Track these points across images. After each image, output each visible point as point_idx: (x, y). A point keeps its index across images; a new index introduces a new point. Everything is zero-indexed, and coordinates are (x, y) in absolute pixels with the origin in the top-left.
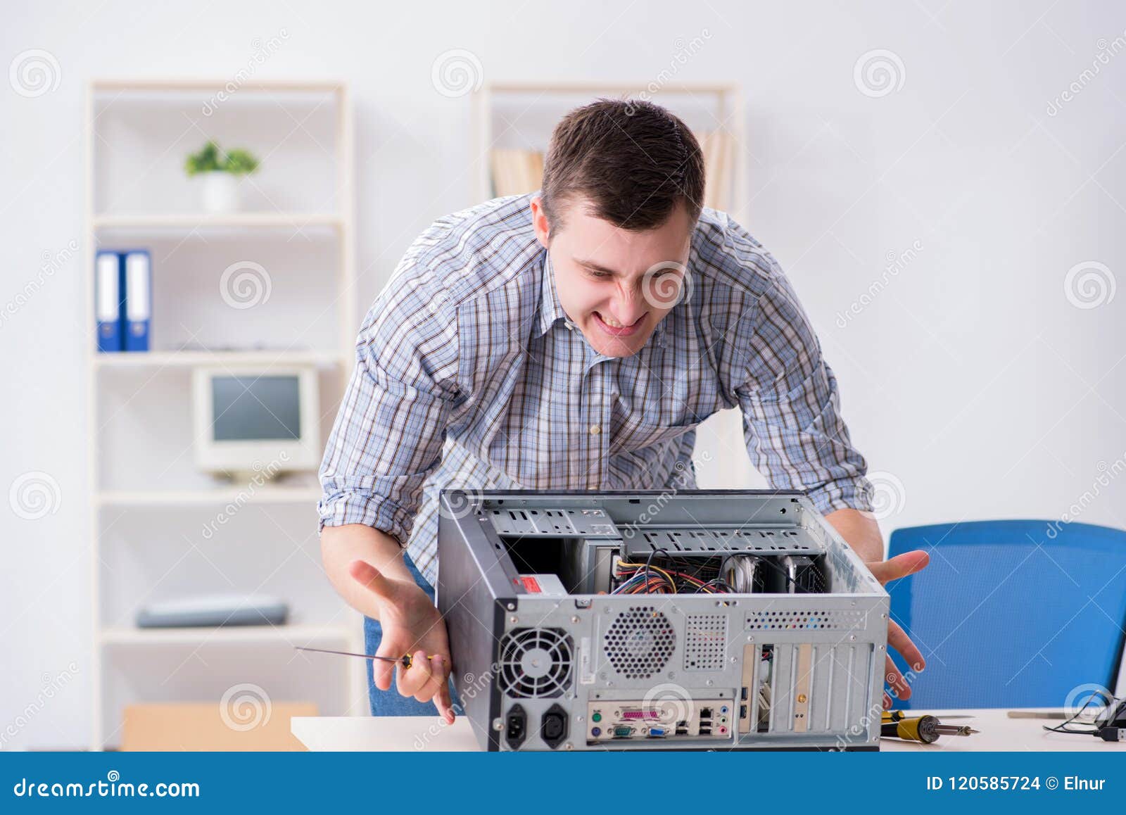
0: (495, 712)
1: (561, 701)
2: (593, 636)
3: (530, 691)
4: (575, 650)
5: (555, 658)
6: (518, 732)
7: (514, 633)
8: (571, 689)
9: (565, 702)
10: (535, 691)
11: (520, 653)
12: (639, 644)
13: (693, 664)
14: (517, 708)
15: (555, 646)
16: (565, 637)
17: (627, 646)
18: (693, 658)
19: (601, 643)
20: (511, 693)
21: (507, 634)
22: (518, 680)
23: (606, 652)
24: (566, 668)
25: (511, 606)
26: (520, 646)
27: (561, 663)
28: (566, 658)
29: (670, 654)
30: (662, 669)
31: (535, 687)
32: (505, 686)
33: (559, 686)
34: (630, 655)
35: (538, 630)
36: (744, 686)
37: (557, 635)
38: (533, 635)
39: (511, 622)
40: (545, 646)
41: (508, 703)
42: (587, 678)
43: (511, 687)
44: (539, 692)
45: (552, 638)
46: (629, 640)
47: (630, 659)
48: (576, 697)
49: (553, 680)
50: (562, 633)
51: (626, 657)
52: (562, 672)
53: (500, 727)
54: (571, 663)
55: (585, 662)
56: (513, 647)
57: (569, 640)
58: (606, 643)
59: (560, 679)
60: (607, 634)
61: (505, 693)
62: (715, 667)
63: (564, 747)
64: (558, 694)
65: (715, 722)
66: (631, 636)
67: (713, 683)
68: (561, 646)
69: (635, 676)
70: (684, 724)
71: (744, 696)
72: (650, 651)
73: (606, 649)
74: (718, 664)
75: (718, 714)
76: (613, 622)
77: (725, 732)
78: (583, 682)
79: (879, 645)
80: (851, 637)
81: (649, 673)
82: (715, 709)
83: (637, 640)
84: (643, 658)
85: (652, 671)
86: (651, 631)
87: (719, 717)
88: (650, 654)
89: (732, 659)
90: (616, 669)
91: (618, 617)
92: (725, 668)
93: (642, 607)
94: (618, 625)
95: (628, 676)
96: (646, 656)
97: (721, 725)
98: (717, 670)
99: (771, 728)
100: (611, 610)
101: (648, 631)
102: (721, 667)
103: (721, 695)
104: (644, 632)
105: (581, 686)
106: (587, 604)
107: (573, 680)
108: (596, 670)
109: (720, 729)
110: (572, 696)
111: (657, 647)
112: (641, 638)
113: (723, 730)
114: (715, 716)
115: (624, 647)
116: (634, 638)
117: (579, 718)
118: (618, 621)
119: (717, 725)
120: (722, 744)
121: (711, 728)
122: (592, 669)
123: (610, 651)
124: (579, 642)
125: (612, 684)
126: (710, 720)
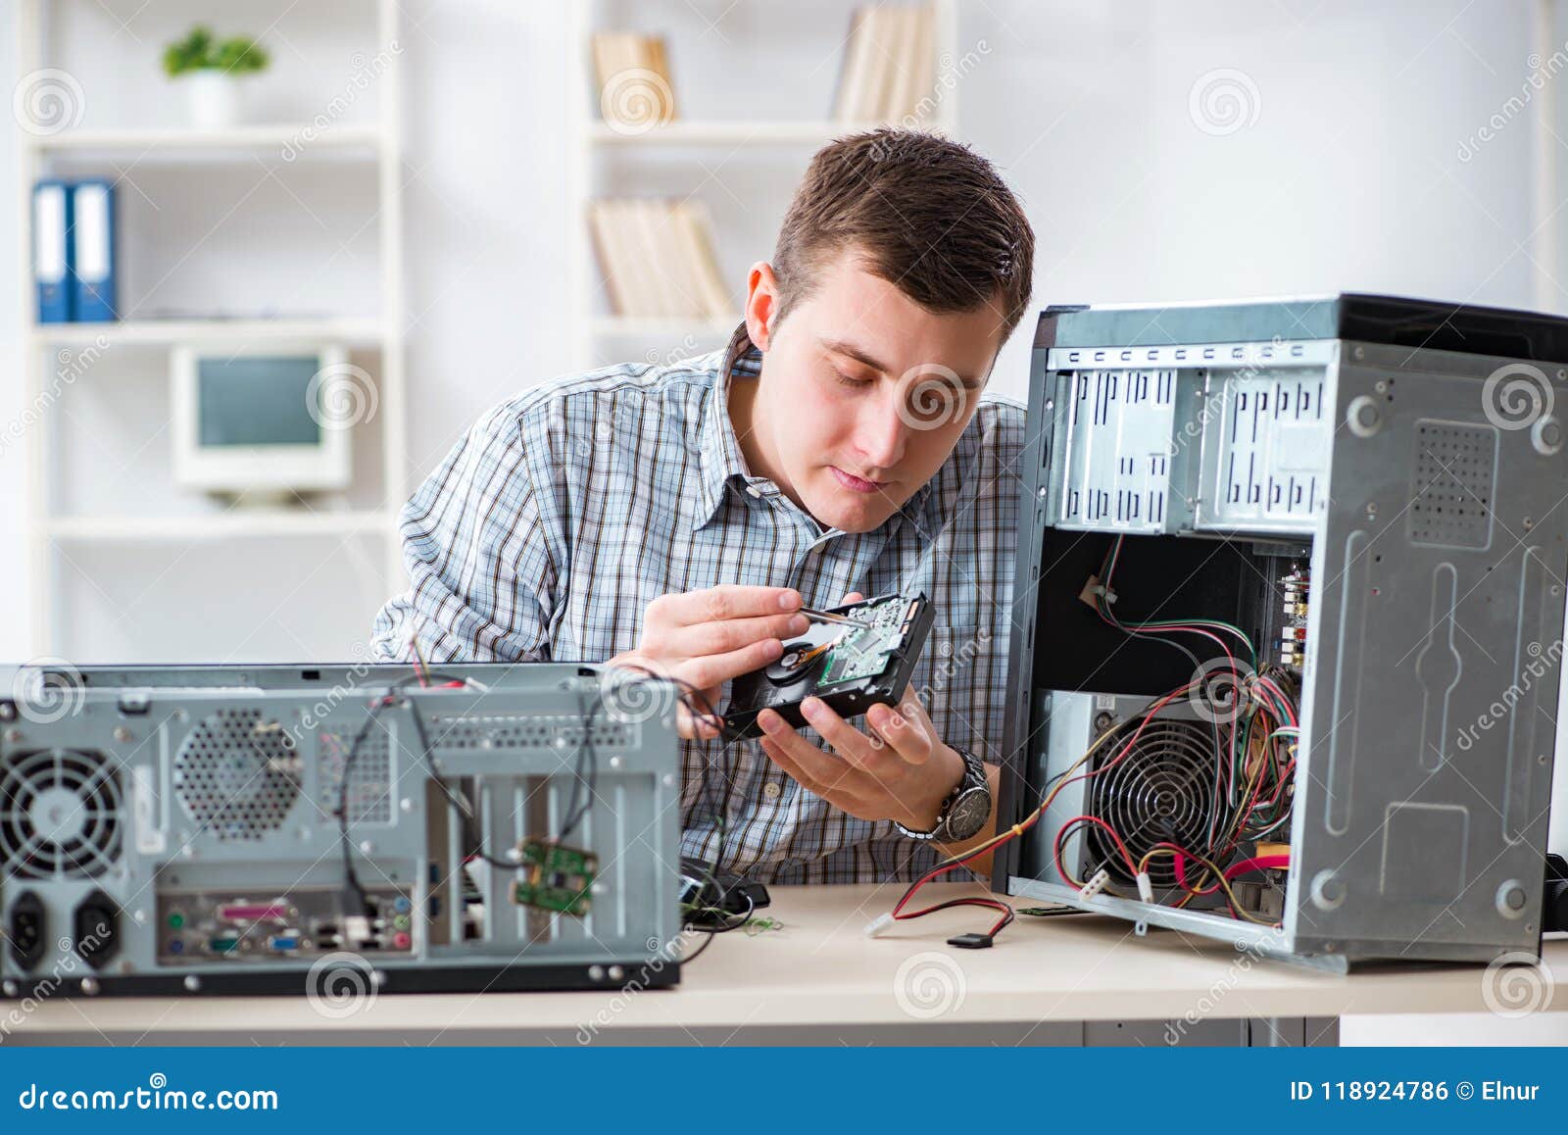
1: (105, 884)
2: (155, 762)
3: (49, 867)
4: (126, 790)
5: (91, 804)
6: (33, 941)
7: (16, 759)
8: (123, 864)
9: (114, 886)
10: (59, 867)
11: (28, 799)
12: (237, 784)
14: (27, 897)
15: (89, 785)
16: (107, 764)
17: (216, 780)
18: (337, 801)
19: (171, 777)
20: (17, 872)
21: (4, 763)
22: (28, 846)
23: (180, 795)
24: (110, 824)
26: (28, 785)
27: (102, 815)
28: (110, 805)
29: (293, 795)
30: (283, 823)
31: (58, 858)
32: (4, 858)
33: (102, 858)
34: (222, 797)
35: (58, 755)
36: (435, 860)
37: (91, 764)
38: (48, 764)
39: (9, 738)
40: (72, 784)
41: (12, 889)
42: (152, 842)
43: (15, 859)
44: (67, 867)
45: (84, 770)
46: (221, 769)
47: (222, 804)
48: (132, 875)
49: (89, 845)
50: (100, 759)
51: (216, 800)
52: (103, 830)
54: (120, 814)
55: (144, 811)
56: (15, 786)
57: (115, 774)
58: (178, 777)
59: (101, 845)
60: (179, 759)
61: (5, 871)
62: (376, 818)
63: (116, 968)
64: (100, 872)
65: (387, 927)
66: (221, 764)
67: (374, 848)
68: (100, 783)
69: (234, 836)
70: (331, 930)
71: (435, 875)
72: (257, 789)
73: (180, 787)
74: (381, 813)
75: (391, 912)
76: (190, 738)
77: (406, 944)
78: (143, 848)
79: (663, 777)
80: (615, 762)
81: (258, 829)
82: (385, 903)
83: (234, 770)
84: (246, 803)
85: (264, 827)
86: (257, 755)
87: (393, 917)
88: (258, 796)
89: (406, 804)
90: (198, 824)
91: (197, 728)
92: (394, 820)
93: (239, 709)
94: (197, 743)
95: (222, 837)
96: (251, 798)
97: (398, 931)
98: (380, 825)
99: (487, 934)
100: (184, 717)
101: (250, 753)
102: (387, 818)
103: (394, 877)
104: (245, 755)
105: (142, 858)
106: (141, 707)
107: (125, 845)
108: (165, 825)
109: (396, 938)
110: (125, 873)
111: (270, 782)
112: (240, 765)
113: (402, 940)
114: (387, 916)
115: (209, 783)
116: (228, 766)
117: (139, 916)
118: (198, 736)
119: (391, 930)
120: (398, 962)
121: (380, 938)
122: (157, 824)
123: (187, 790)
124: (131, 775)
125: (195, 852)
126: (380, 923)
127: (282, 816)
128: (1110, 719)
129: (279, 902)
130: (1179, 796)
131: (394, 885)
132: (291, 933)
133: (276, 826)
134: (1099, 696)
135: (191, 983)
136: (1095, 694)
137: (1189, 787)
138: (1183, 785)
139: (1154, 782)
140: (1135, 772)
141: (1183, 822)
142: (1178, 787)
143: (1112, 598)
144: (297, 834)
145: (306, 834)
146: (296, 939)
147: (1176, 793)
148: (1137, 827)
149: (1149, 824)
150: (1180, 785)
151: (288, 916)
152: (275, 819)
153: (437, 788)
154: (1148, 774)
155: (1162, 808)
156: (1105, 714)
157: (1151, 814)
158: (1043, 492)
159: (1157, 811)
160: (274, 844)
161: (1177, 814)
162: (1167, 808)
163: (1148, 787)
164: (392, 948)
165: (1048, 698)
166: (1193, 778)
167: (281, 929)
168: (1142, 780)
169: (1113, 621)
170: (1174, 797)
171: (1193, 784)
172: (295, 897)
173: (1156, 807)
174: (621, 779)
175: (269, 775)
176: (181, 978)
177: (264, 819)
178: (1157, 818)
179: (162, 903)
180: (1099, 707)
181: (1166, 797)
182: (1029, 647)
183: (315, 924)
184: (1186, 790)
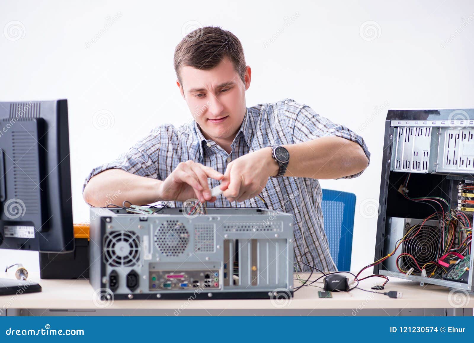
0: (103, 274)
1: (135, 268)
2: (149, 234)
3: (120, 263)
4: (141, 242)
5: (131, 246)
6: (115, 284)
7: (111, 233)
8: (140, 262)
9: (138, 269)
10: (122, 263)
11: (114, 244)
12: (172, 241)
13: (199, 249)
14: (114, 271)
15: (131, 241)
16: (136, 235)
17: (166, 240)
18: (199, 246)
19: (153, 238)
20: (111, 265)
21: (107, 234)
22: (114, 257)
23: (156, 244)
24: (137, 251)
25: (108, 220)
26: (114, 241)
27: (134, 249)
28: (137, 246)
29: (187, 244)
30: (184, 252)
31: (122, 261)
32: (107, 261)
33: (134, 261)
34: (168, 244)
35: (122, 232)
37: (131, 235)
38: (120, 235)
39: (109, 228)
40: (126, 240)
41: (109, 269)
42: (148, 257)
43: (110, 261)
44: (125, 263)
45: (129, 236)
46: (167, 237)
47: (168, 246)
48: (142, 266)
49: (131, 257)
50: (134, 234)
51: (166, 245)
52: (135, 253)
53: (106, 282)
54: (139, 249)
55: (146, 248)
56: (110, 241)
57: (138, 237)
58: (156, 239)
59: (134, 257)
60: (156, 234)
61: (107, 264)
62: (210, 251)
63: (138, 291)
64: (133, 265)
65: (212, 281)
66: (168, 235)
67: (209, 259)
68: (134, 240)
69: (171, 255)
70: (197, 282)
71: (225, 267)
72: (177, 242)
73: (156, 241)
74: (211, 249)
75: (213, 277)
76: (159, 228)
77: (217, 285)
78: (146, 258)
79: (289, 240)
80: (276, 235)
81: (177, 254)
82: (211, 274)
83: (171, 237)
84: (174, 246)
85: (179, 253)
86: (177, 233)
87: (214, 278)
88: (178, 244)
89: (218, 247)
90: (161, 252)
91: (161, 225)
92: (215, 251)
93: (172, 220)
94: (161, 229)
95: (168, 255)
96: (176, 245)
97: (215, 282)
98: (211, 252)
99: (240, 283)
100: (157, 222)
101: (176, 232)
102: (213, 251)
103: (214, 267)
104: (174, 233)
105: (145, 261)
106: (145, 219)
107: (141, 257)
108: (152, 252)
109: (215, 284)
110: (141, 266)
111: (181, 240)
112: (173, 236)
113: (216, 285)
114: (212, 278)
115: (164, 240)
116: (169, 236)
117: (144, 277)
118: (161, 227)
119: (213, 282)
120: (216, 291)
121: (210, 284)
122: (150, 252)
123: (158, 243)
124: (143, 238)
125: (160, 259)
126: (210, 280)
127: (184, 250)
128: (409, 225)
129: (182, 274)
130: (428, 247)
131: (215, 269)
132: (186, 282)
133: (182, 252)
134: (406, 219)
135: (158, 296)
136: (405, 218)
137: (431, 245)
138: (429, 244)
139: (421, 243)
140: (416, 240)
141: (429, 254)
142: (427, 244)
143: (407, 191)
144: (188, 255)
145: (191, 255)
146: (187, 284)
147: (427, 246)
148: (416, 256)
149: (420, 255)
150: (428, 244)
151: (185, 278)
152: (182, 251)
153: (226, 242)
154: (419, 241)
155: (423, 250)
156: (408, 224)
157: (420, 252)
158: (389, 161)
159: (422, 251)
160: (182, 258)
161: (427, 252)
162: (424, 250)
163: (419, 245)
164: (213, 287)
165: (391, 219)
166: (431, 242)
167: (183, 281)
168: (418, 243)
169: (408, 198)
170: (426, 247)
171: (431, 244)
172: (187, 272)
173: (421, 250)
174: (277, 240)
175: (181, 238)
176: (156, 294)
177: (179, 251)
178: (422, 253)
179: (151, 273)
180: (406, 222)
181: (424, 247)
182: (385, 205)
183: (192, 280)
184: (430, 245)
